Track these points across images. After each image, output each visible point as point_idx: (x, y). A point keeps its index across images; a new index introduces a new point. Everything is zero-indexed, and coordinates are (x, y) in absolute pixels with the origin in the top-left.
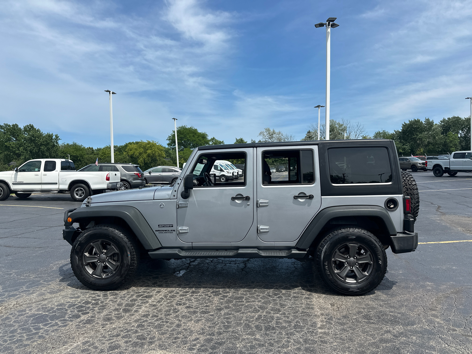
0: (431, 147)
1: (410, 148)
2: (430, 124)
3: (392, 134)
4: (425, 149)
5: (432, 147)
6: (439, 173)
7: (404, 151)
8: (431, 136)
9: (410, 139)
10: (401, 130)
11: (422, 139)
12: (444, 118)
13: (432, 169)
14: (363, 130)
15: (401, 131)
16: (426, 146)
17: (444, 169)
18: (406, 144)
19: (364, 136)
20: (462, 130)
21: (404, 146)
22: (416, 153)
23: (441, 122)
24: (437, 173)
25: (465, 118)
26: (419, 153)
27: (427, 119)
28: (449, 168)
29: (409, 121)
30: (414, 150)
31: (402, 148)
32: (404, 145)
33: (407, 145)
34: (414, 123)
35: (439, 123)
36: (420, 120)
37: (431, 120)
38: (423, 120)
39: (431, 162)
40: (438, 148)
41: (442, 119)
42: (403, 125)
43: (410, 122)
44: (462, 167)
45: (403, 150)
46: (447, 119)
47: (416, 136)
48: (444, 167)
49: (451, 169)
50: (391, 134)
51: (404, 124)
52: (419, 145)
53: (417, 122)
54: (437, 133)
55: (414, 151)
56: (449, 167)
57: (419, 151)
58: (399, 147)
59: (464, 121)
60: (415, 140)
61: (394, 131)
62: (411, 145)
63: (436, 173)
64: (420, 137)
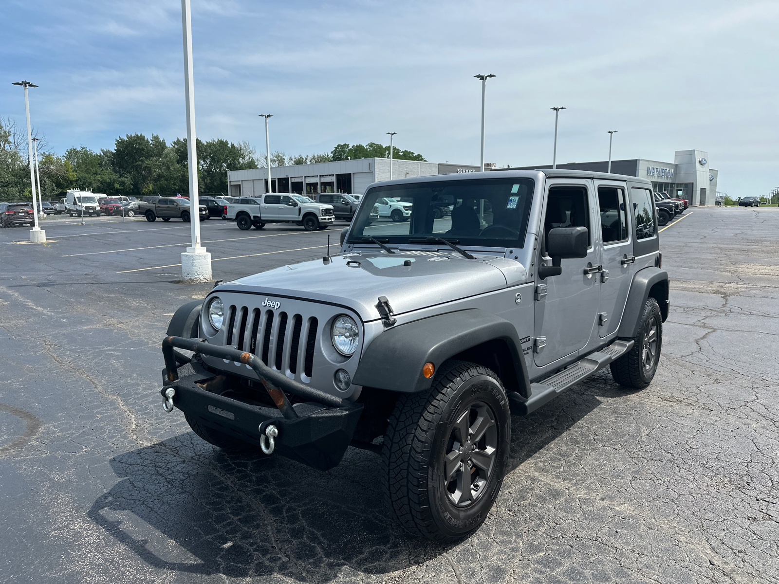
0: (163, 182)
1: (132, 183)
2: (160, 145)
3: (99, 156)
4: (154, 185)
5: (166, 182)
6: (246, 223)
7: (123, 186)
8: (163, 164)
9: (132, 168)
10: (115, 150)
11: (150, 168)
12: (178, 139)
13: (234, 218)
14: (45, 142)
15: (114, 152)
16: (156, 180)
17: (252, 218)
18: (126, 176)
19: (47, 153)
20: (204, 161)
21: (123, 179)
22: (142, 190)
23: (175, 143)
24: (243, 224)
25: (207, 142)
26: (147, 191)
27: (155, 137)
28: (260, 217)
29: (127, 136)
30: (139, 186)
31: (119, 181)
32: (121, 176)
33: (127, 178)
34: (136, 140)
35: (172, 145)
36: (144, 137)
37: (161, 139)
38: (149, 137)
39: (234, 207)
40: (174, 184)
41: (175, 140)
42: (118, 141)
43: (130, 138)
44: (277, 216)
45: (120, 185)
46: (182, 140)
47: (140, 163)
48: (252, 215)
49: (262, 219)
50: (97, 155)
51: (118, 139)
52: (144, 178)
53: (140, 139)
54: (171, 161)
55: (139, 188)
56: (259, 215)
57: (146, 188)
58: (114, 179)
59: (206, 146)
60: (138, 169)
61: (102, 150)
62: (133, 177)
63: (241, 224)
64: (147, 164)
